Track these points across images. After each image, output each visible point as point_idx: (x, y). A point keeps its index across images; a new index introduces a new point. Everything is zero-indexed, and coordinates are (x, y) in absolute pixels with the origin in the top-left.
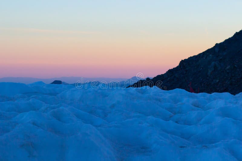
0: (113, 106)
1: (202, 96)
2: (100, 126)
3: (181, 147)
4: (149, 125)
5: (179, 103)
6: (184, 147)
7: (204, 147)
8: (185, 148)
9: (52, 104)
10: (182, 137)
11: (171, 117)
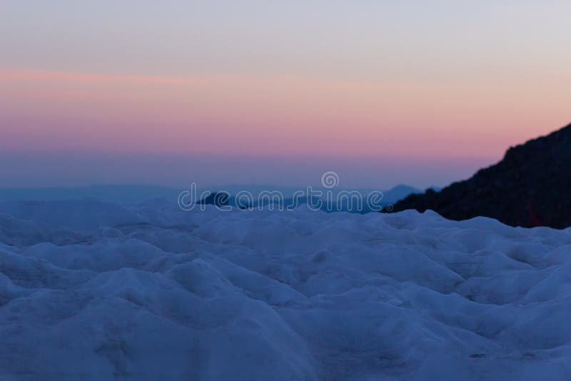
0: (320, 258)
1: (536, 236)
2: (287, 304)
3: (475, 356)
4: (400, 302)
5: (478, 252)
6: (480, 356)
7: (529, 357)
8: (482, 358)
9: (177, 253)
10: (477, 333)
11: (458, 283)
